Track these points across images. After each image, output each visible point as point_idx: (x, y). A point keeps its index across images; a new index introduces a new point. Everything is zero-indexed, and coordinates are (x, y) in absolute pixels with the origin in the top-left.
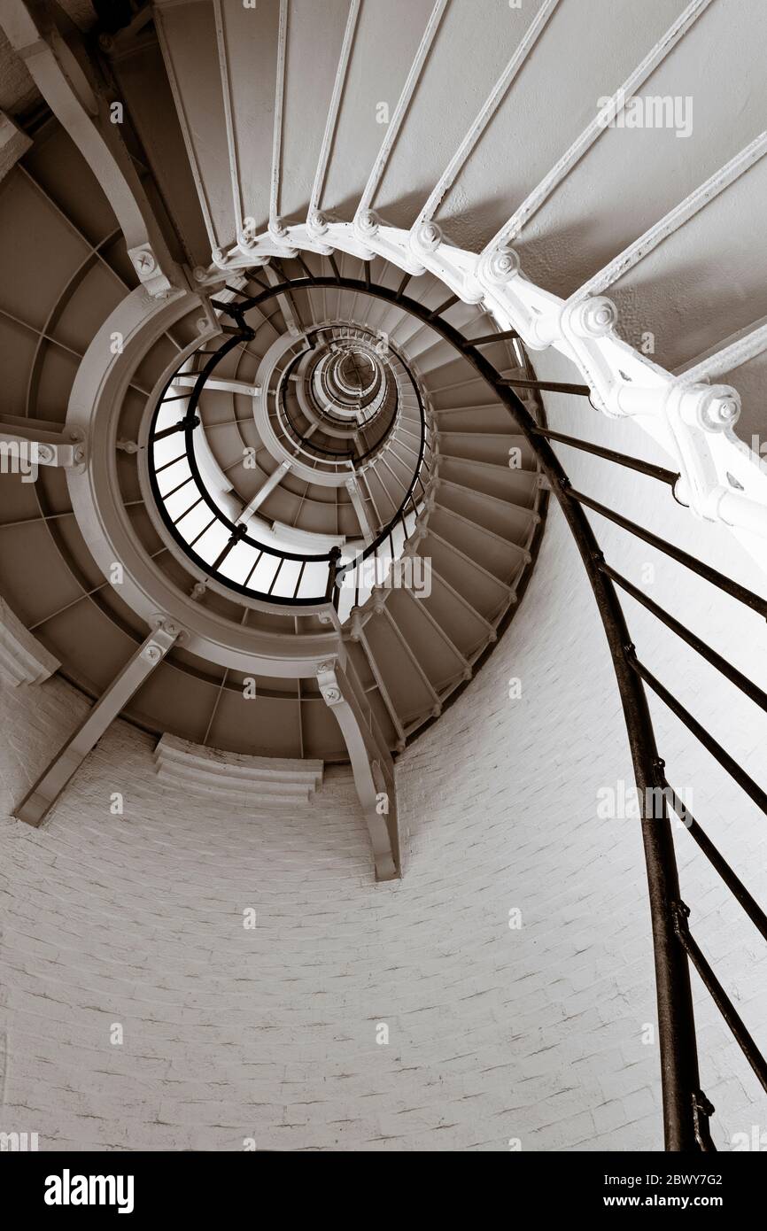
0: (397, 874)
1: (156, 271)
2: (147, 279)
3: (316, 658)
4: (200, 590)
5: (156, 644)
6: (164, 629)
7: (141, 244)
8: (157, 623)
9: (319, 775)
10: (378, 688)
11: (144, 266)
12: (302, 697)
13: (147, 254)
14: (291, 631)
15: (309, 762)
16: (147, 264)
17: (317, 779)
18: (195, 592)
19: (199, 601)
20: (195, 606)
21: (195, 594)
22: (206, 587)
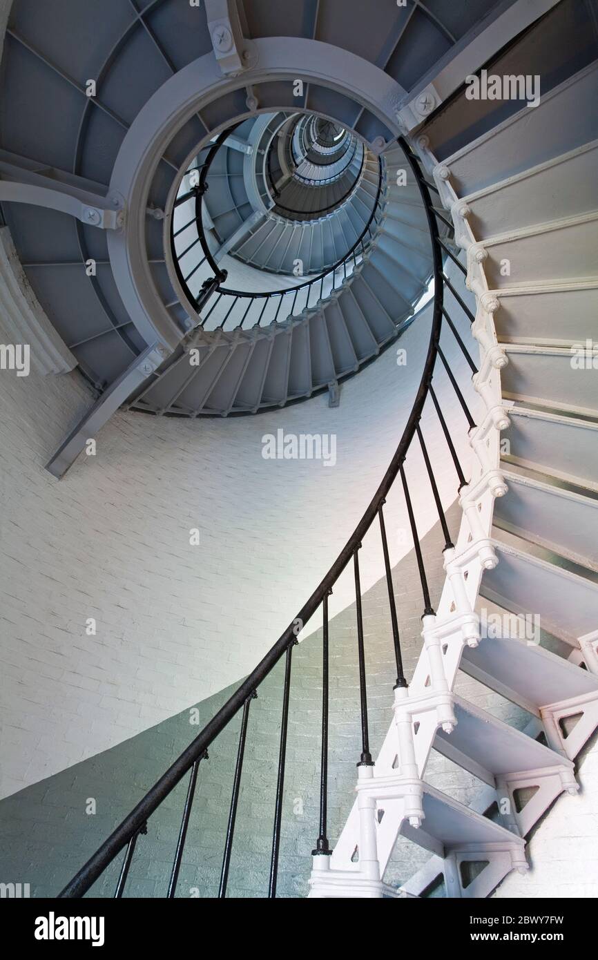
0: (60, 477)
1: (420, 117)
2: (413, 109)
3: (162, 337)
4: (158, 215)
5: (102, 216)
6: (118, 215)
7: (439, 94)
8: (115, 201)
9: (69, 369)
10: (158, 377)
11: (423, 105)
12: (117, 329)
13: (433, 105)
14: (165, 302)
15: (71, 355)
16: (425, 107)
17: (64, 370)
18: (153, 211)
19: (148, 217)
20: (142, 217)
21: (151, 212)
22: (162, 219)
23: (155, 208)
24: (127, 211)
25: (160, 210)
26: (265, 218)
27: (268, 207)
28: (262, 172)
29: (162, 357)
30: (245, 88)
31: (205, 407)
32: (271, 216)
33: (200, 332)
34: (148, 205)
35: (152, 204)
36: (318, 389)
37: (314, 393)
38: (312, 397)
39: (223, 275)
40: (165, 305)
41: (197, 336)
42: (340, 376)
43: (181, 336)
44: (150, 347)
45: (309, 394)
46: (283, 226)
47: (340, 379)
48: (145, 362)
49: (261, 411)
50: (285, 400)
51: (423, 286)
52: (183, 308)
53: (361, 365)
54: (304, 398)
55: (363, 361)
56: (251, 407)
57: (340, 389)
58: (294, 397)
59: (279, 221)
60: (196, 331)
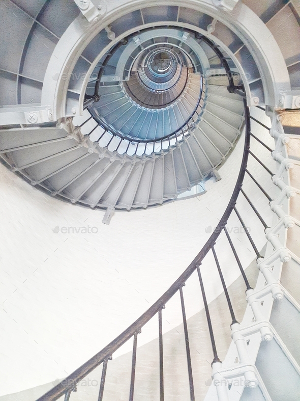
18: (110, 31)
21: (108, 30)
22: (111, 41)
23: (112, 30)
24: (101, 19)
26: (117, 83)
27: (124, 79)
28: (134, 57)
29: (49, 119)
30: (213, 18)
31: (25, 170)
32: (121, 85)
33: (70, 120)
34: (109, 26)
35: (111, 27)
36: (100, 206)
37: (96, 207)
38: (93, 209)
39: (99, 97)
40: (69, 88)
41: (67, 122)
42: (117, 207)
43: (63, 115)
44: (42, 106)
45: (93, 206)
46: (123, 95)
47: (116, 209)
48: (34, 114)
49: (58, 197)
50: (77, 200)
51: (189, 186)
52: (78, 99)
53: (132, 209)
54: (88, 206)
55: (134, 206)
56: (53, 190)
57: (114, 214)
58: (82, 202)
59: (124, 90)
60: (68, 118)
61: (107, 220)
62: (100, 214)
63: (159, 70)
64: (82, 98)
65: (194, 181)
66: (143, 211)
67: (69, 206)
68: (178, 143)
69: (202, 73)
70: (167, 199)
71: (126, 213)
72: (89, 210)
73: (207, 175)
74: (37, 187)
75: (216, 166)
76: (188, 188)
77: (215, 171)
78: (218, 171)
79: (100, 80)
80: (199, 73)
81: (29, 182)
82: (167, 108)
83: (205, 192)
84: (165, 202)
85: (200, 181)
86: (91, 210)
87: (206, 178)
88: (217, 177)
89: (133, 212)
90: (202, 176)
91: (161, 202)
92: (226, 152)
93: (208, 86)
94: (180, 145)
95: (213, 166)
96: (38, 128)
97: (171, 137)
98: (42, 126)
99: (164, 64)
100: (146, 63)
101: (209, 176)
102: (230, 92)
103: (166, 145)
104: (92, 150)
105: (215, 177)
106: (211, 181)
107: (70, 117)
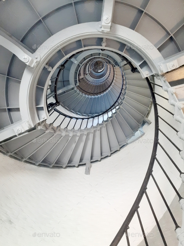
1: (170, 69)
4: (49, 69)
13: (175, 67)
18: (48, 67)
19: (44, 69)
20: (42, 67)
21: (47, 67)
22: (50, 71)
23: (49, 66)
24: (39, 63)
25: (51, 68)
26: (73, 89)
27: (76, 85)
28: (77, 71)
29: (28, 127)
30: (103, 38)
31: (29, 158)
32: (76, 89)
33: (44, 122)
34: (47, 64)
35: (48, 64)
36: (81, 164)
37: (79, 165)
38: (78, 167)
39: (59, 103)
40: (36, 106)
41: (43, 124)
42: (92, 161)
43: (38, 121)
44: (23, 121)
45: (77, 165)
46: (79, 94)
47: (92, 162)
48: (19, 127)
49: (54, 167)
50: (66, 165)
51: (133, 133)
52: (43, 110)
53: (102, 159)
54: (74, 166)
55: (102, 157)
56: (50, 164)
57: (91, 167)
58: (70, 165)
59: (78, 91)
60: (43, 122)
61: (88, 172)
62: (82, 168)
63: (99, 71)
64: (45, 108)
65: (134, 129)
66: (109, 158)
67: (63, 170)
68: (117, 110)
69: (119, 66)
70: (122, 146)
71: (99, 162)
72: (75, 169)
73: (142, 123)
74: (40, 165)
75: (146, 116)
76: (133, 135)
77: (146, 119)
78: (148, 118)
79: (56, 93)
80: (117, 66)
81: (34, 164)
82: (107, 91)
83: (144, 134)
84: (121, 148)
85: (139, 128)
86: (77, 168)
87: (142, 125)
88: (148, 122)
89: (103, 161)
90: (139, 125)
91: (118, 149)
92: (149, 105)
93: (125, 71)
94: (118, 111)
95: (144, 116)
96: (27, 133)
97: (112, 108)
98: (29, 131)
99: (101, 67)
100: (89, 71)
101: (144, 123)
102: (133, 72)
103: (110, 114)
104: (64, 134)
105: (147, 122)
106: (146, 126)
107: (44, 121)
